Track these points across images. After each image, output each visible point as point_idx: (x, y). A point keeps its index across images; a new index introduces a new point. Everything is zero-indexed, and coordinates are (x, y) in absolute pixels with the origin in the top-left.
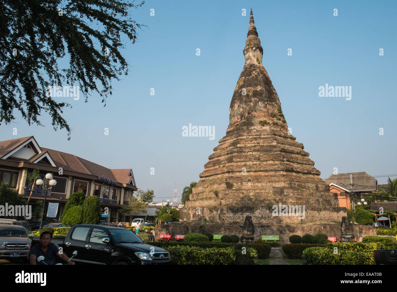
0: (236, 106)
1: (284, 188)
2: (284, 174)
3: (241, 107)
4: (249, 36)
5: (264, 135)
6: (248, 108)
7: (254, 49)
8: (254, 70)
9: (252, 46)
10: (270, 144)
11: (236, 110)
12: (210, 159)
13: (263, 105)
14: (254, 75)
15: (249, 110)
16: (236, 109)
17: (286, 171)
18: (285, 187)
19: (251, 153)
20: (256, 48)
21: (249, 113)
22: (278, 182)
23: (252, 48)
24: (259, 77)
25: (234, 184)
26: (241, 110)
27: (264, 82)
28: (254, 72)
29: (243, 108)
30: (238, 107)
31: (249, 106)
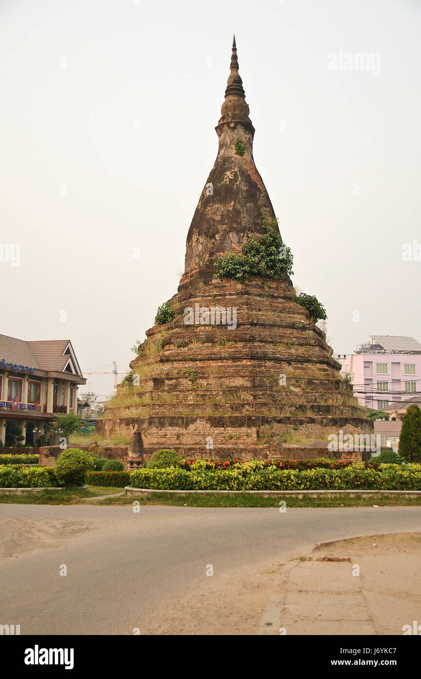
0: (194, 238)
1: (241, 388)
2: (248, 364)
3: (199, 242)
4: (228, 98)
5: (231, 295)
6: (210, 245)
7: (232, 125)
8: (229, 169)
9: (230, 120)
11: (194, 247)
13: (237, 239)
14: (228, 180)
15: (213, 248)
16: (194, 244)
17: (250, 359)
18: (244, 385)
19: (202, 328)
20: (236, 124)
21: (211, 254)
22: (235, 377)
23: (228, 124)
24: (236, 182)
25: (167, 382)
26: (200, 247)
27: (244, 194)
28: (228, 173)
29: (202, 244)
30: (197, 241)
31: (213, 240)
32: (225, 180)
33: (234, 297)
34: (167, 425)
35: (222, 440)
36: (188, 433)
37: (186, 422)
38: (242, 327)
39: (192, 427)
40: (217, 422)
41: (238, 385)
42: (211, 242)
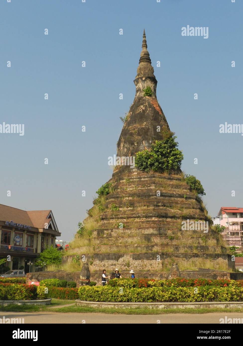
0: (122, 145)
1: (152, 235)
2: (156, 220)
3: (125, 146)
4: (141, 63)
5: (144, 178)
6: (131, 149)
7: (144, 79)
8: (142, 104)
9: (142, 76)
10: (149, 188)
11: (122, 150)
12: (94, 204)
13: (147, 145)
14: (142, 110)
15: (133, 150)
16: (122, 148)
17: (157, 217)
18: (153, 233)
19: (127, 198)
20: (146, 78)
22: (148, 228)
23: (141, 78)
24: (147, 111)
25: (105, 232)
26: (125, 150)
27: (151, 118)
28: (142, 106)
29: (126, 148)
30: (123, 146)
31: (133, 146)
32: (140, 110)
33: (146, 179)
34: (105, 259)
35: (140, 268)
36: (119, 264)
37: (117, 257)
38: (152, 197)
39: (121, 260)
40: (137, 257)
41: (150, 233)
42: (132, 147)
